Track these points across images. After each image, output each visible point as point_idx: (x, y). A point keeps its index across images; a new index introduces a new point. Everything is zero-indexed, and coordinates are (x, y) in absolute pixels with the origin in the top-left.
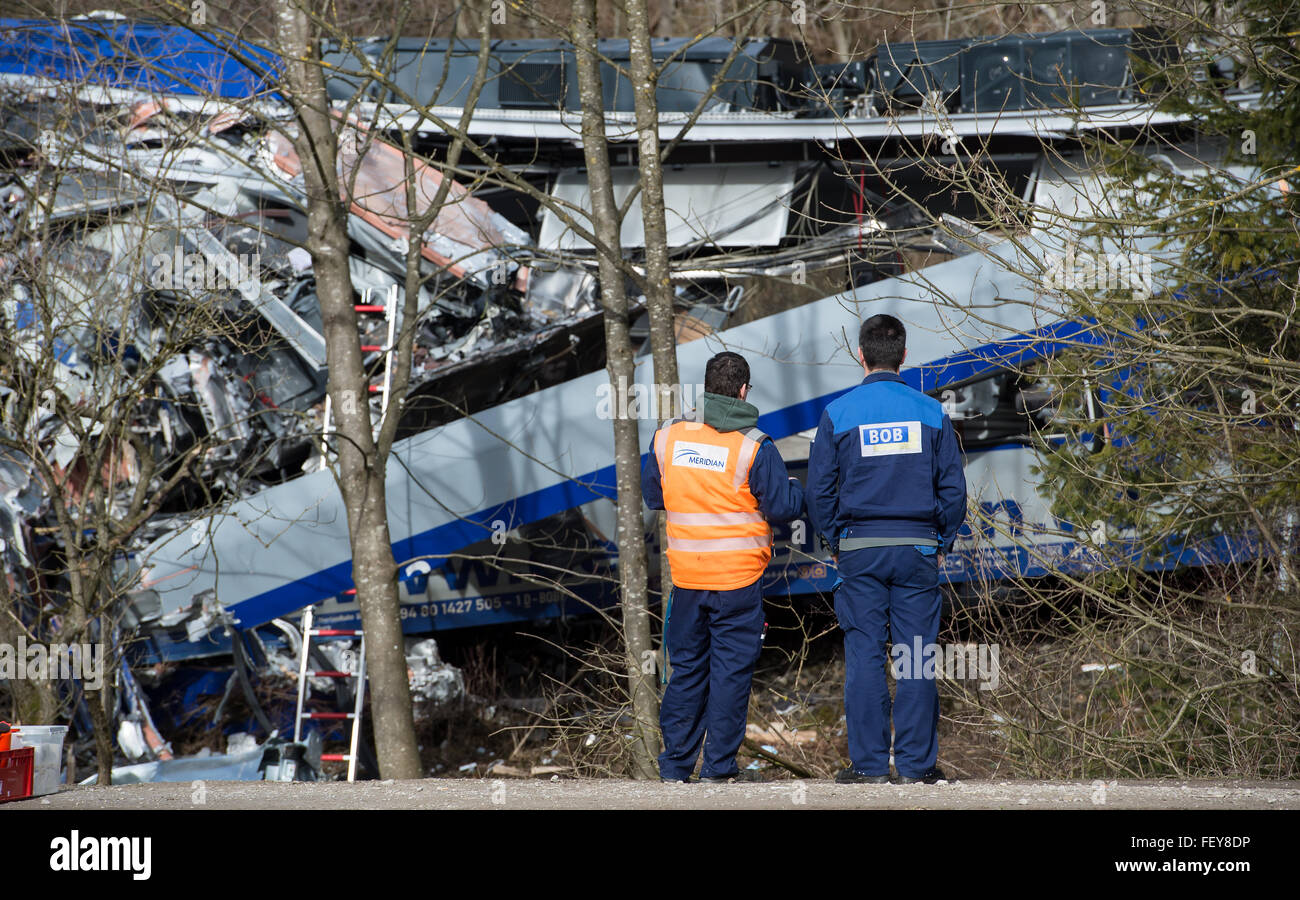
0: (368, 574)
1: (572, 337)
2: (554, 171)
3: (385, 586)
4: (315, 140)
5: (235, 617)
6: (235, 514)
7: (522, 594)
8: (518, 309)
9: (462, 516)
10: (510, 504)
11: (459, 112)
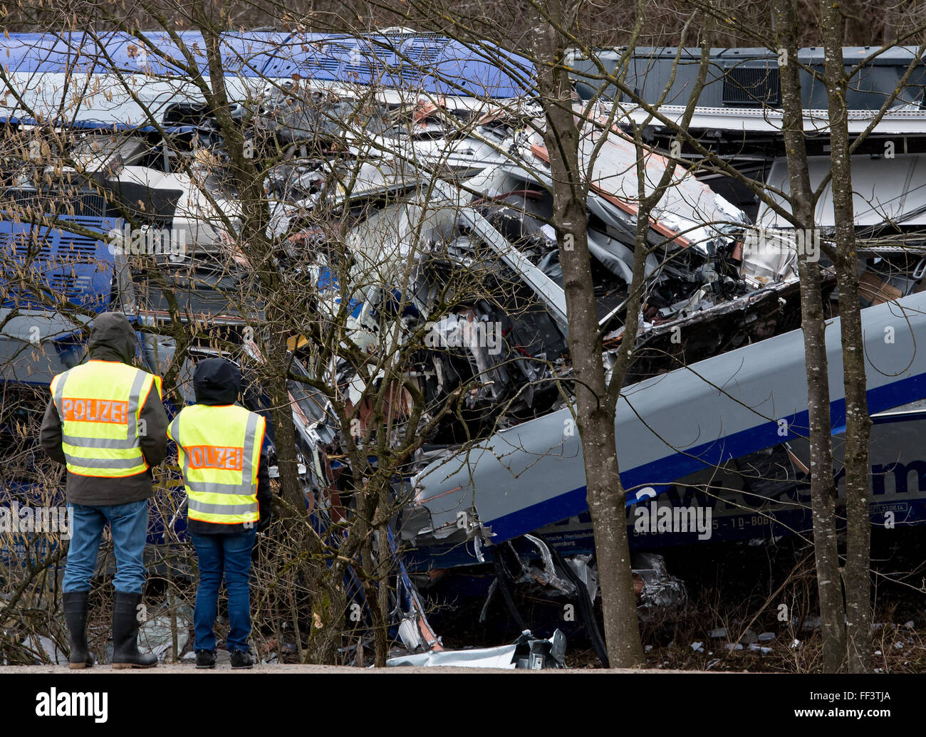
0: (599, 498)
1: (781, 299)
2: (769, 159)
3: (614, 508)
4: (560, 134)
5: (492, 532)
6: (491, 449)
7: (736, 517)
8: (735, 277)
9: (681, 450)
10: (720, 441)
11: (682, 109)
